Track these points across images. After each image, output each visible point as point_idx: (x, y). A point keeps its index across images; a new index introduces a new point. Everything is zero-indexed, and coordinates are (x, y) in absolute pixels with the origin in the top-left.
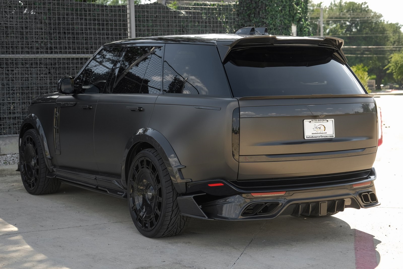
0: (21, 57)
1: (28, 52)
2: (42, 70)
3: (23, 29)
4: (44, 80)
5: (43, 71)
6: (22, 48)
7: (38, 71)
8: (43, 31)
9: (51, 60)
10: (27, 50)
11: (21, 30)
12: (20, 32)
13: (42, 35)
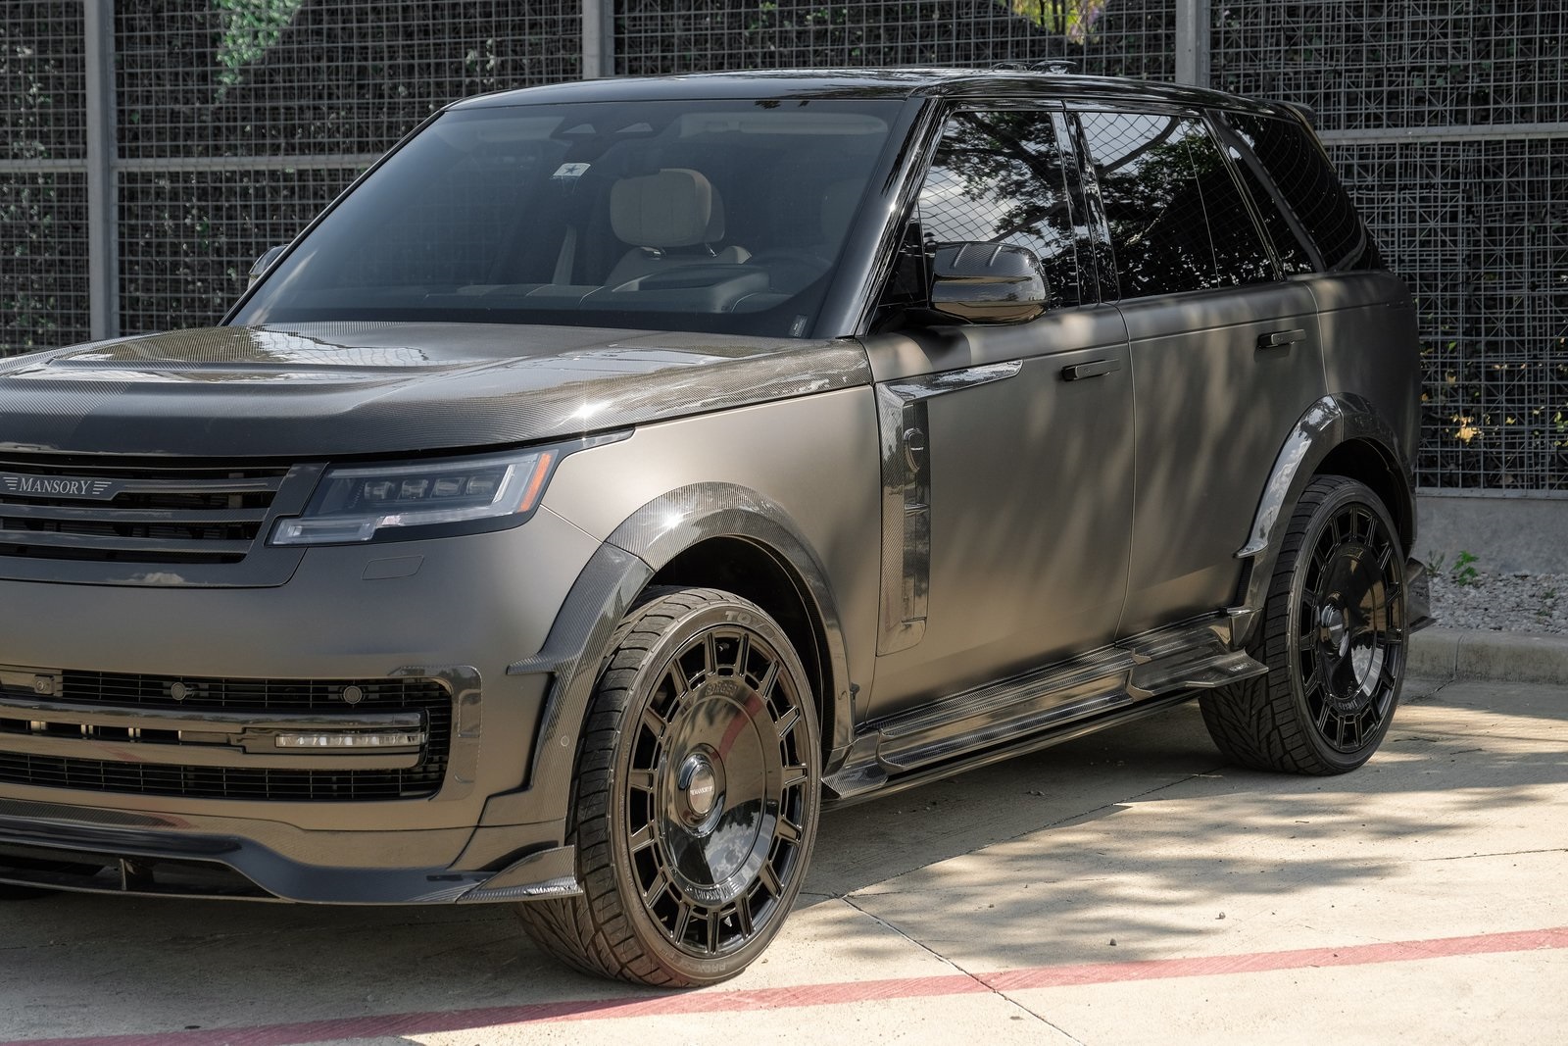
0: (1344, 143)
1: (1378, 117)
2: (1436, 198)
3: (1360, 15)
4: (1444, 243)
5: (1439, 204)
6: (1352, 100)
7: (1417, 204)
8: (1450, 16)
9: (1479, 151)
10: (1373, 108)
11: (1354, 20)
12: (1348, 27)
13: (1445, 36)
